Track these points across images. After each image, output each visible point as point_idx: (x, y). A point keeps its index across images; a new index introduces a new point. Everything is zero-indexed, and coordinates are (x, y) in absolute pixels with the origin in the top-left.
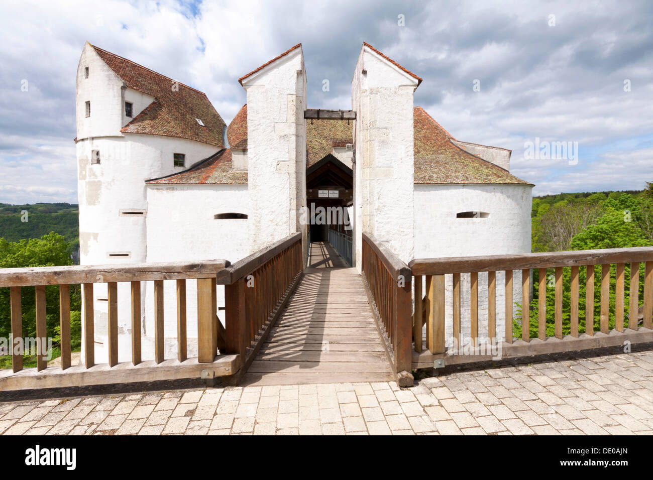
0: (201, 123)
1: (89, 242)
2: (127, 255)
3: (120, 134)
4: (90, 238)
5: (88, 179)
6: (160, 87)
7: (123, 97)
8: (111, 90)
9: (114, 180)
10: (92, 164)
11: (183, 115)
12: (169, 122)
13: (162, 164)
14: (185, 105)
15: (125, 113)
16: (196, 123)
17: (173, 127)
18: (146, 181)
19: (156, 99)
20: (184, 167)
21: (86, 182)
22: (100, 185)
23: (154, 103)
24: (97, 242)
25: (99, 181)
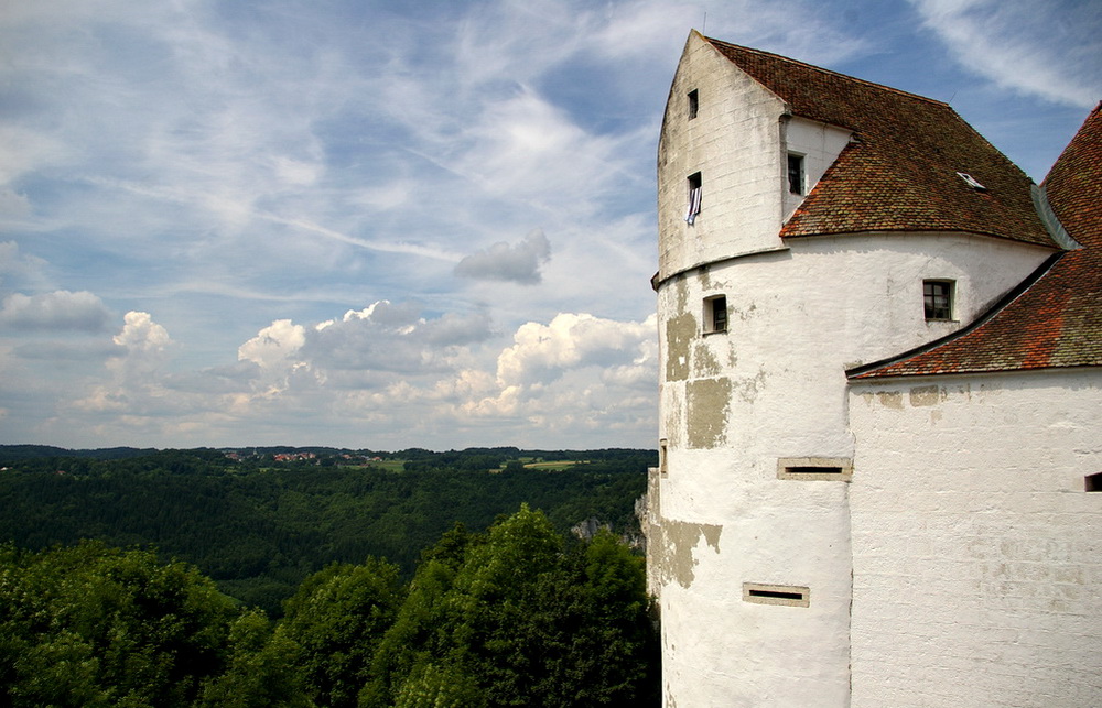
0: (972, 182)
1: (693, 549)
2: (798, 597)
3: (778, 244)
4: (698, 539)
5: (692, 379)
6: (852, 105)
7: (783, 144)
8: (754, 132)
9: (762, 374)
10: (704, 335)
11: (925, 167)
12: (901, 191)
13: (891, 315)
14: (918, 140)
15: (788, 184)
16: (964, 184)
17: (915, 203)
18: (848, 373)
19: (853, 134)
20: (951, 320)
21: (688, 385)
22: (729, 389)
23: (850, 147)
24: (718, 551)
25: (724, 380)
